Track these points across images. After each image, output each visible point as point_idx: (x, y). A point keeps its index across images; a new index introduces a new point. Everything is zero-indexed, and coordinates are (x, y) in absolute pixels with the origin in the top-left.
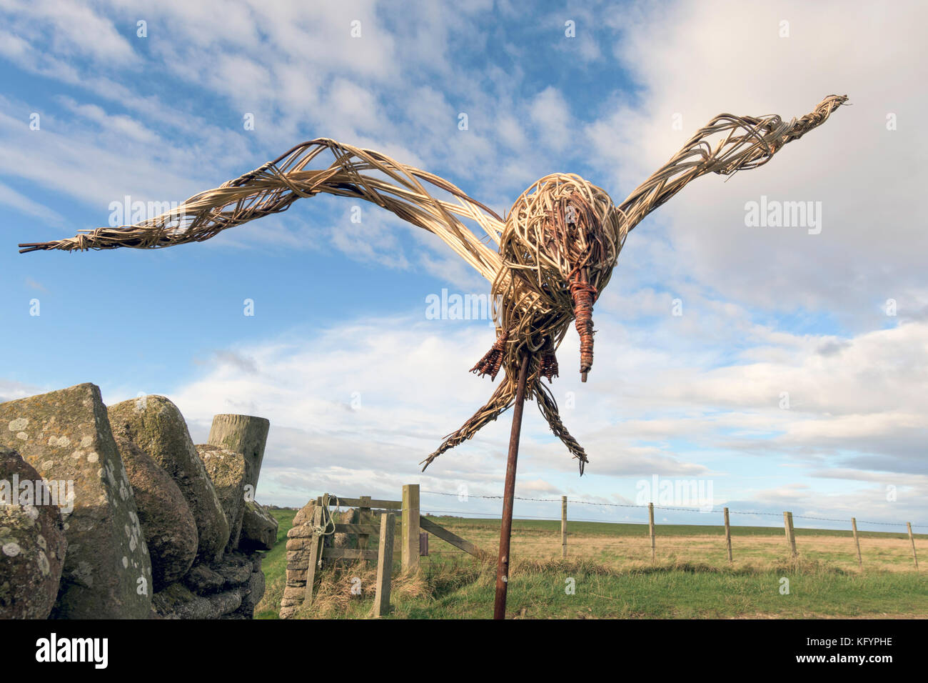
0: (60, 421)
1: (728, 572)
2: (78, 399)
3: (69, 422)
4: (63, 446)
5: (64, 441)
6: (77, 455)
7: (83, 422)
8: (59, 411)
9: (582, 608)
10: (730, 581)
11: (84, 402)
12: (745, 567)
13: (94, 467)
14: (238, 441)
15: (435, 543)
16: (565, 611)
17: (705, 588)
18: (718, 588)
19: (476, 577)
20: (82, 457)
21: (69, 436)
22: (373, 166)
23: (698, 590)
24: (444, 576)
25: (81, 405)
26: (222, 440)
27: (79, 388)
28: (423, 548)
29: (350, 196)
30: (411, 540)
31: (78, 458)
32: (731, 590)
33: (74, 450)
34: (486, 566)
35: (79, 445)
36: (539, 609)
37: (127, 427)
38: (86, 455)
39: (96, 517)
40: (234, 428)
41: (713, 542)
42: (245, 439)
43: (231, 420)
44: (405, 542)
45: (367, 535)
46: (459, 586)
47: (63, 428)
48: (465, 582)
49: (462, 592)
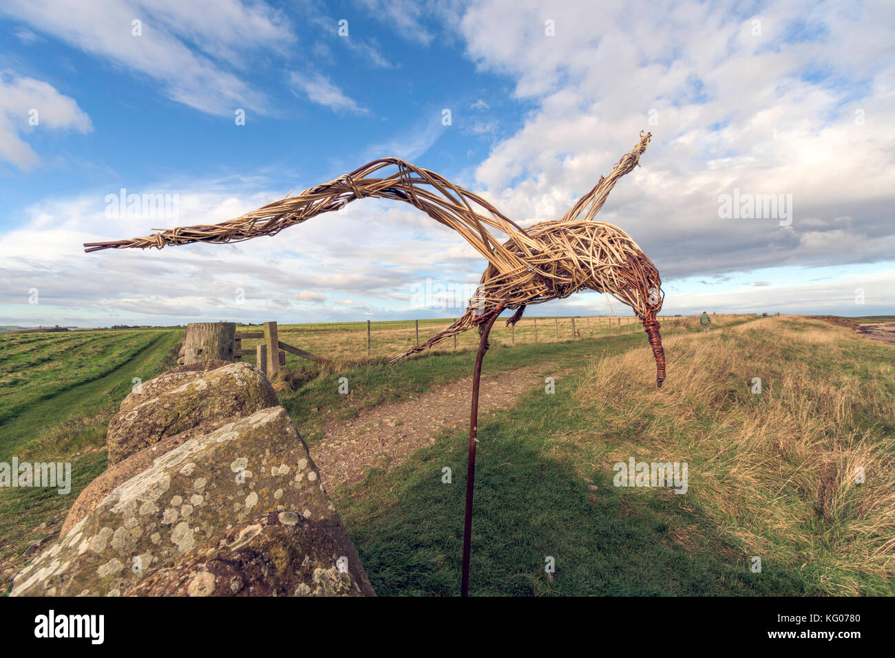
0: (274, 451)
1: (456, 354)
2: (282, 428)
3: (281, 451)
4: (285, 473)
5: (284, 469)
6: (299, 478)
7: (293, 447)
8: (270, 443)
9: (386, 385)
10: (459, 359)
11: (288, 429)
12: (464, 350)
13: (316, 484)
14: (216, 343)
15: (289, 357)
16: (376, 388)
17: (447, 365)
18: (453, 364)
19: (318, 374)
20: (303, 478)
21: (286, 463)
22: (427, 182)
23: (443, 366)
24: (298, 375)
25: (287, 433)
26: (202, 343)
27: (279, 418)
28: (282, 360)
29: (396, 199)
30: (273, 357)
31: (300, 480)
32: (460, 364)
33: (294, 474)
34: (323, 367)
35: (297, 469)
36: (361, 390)
37: (236, 399)
38: (306, 476)
39: (331, 524)
40: (212, 333)
41: (429, 330)
42: (222, 340)
43: (208, 328)
44: (268, 359)
45: (240, 357)
46: (308, 381)
47: (280, 457)
48: (310, 378)
49: (310, 385)
